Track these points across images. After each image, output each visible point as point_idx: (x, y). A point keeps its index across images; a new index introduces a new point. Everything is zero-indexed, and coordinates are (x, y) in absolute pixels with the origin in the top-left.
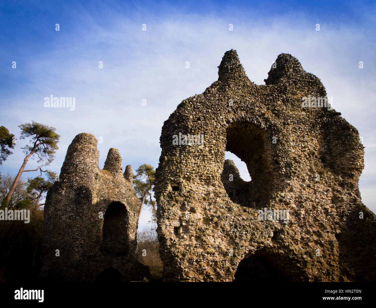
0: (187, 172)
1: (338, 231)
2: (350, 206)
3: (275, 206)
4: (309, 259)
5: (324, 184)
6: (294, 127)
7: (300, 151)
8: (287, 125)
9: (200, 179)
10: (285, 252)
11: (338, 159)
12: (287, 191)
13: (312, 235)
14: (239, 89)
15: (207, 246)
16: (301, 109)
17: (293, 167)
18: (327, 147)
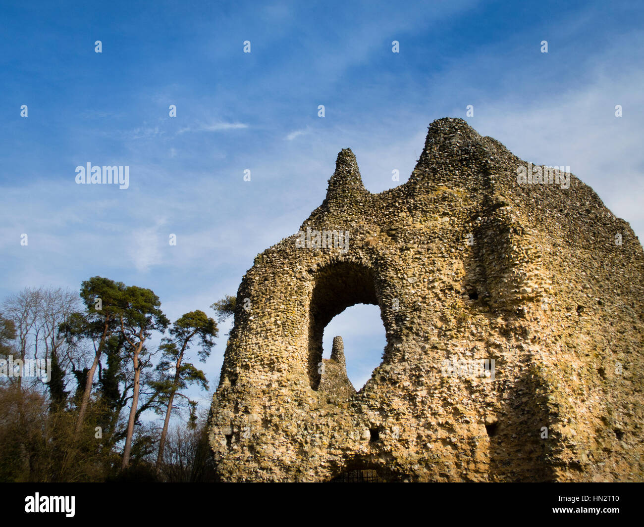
0: (245, 358)
1: (491, 419)
2: (521, 370)
3: (373, 388)
4: (425, 470)
5: (468, 337)
6: (418, 251)
7: (425, 289)
8: (405, 250)
9: (261, 365)
10: (387, 461)
11: (493, 289)
12: (396, 361)
13: (436, 430)
14: (344, 212)
15: (263, 459)
16: (439, 215)
17: (407, 321)
18: (480, 270)
